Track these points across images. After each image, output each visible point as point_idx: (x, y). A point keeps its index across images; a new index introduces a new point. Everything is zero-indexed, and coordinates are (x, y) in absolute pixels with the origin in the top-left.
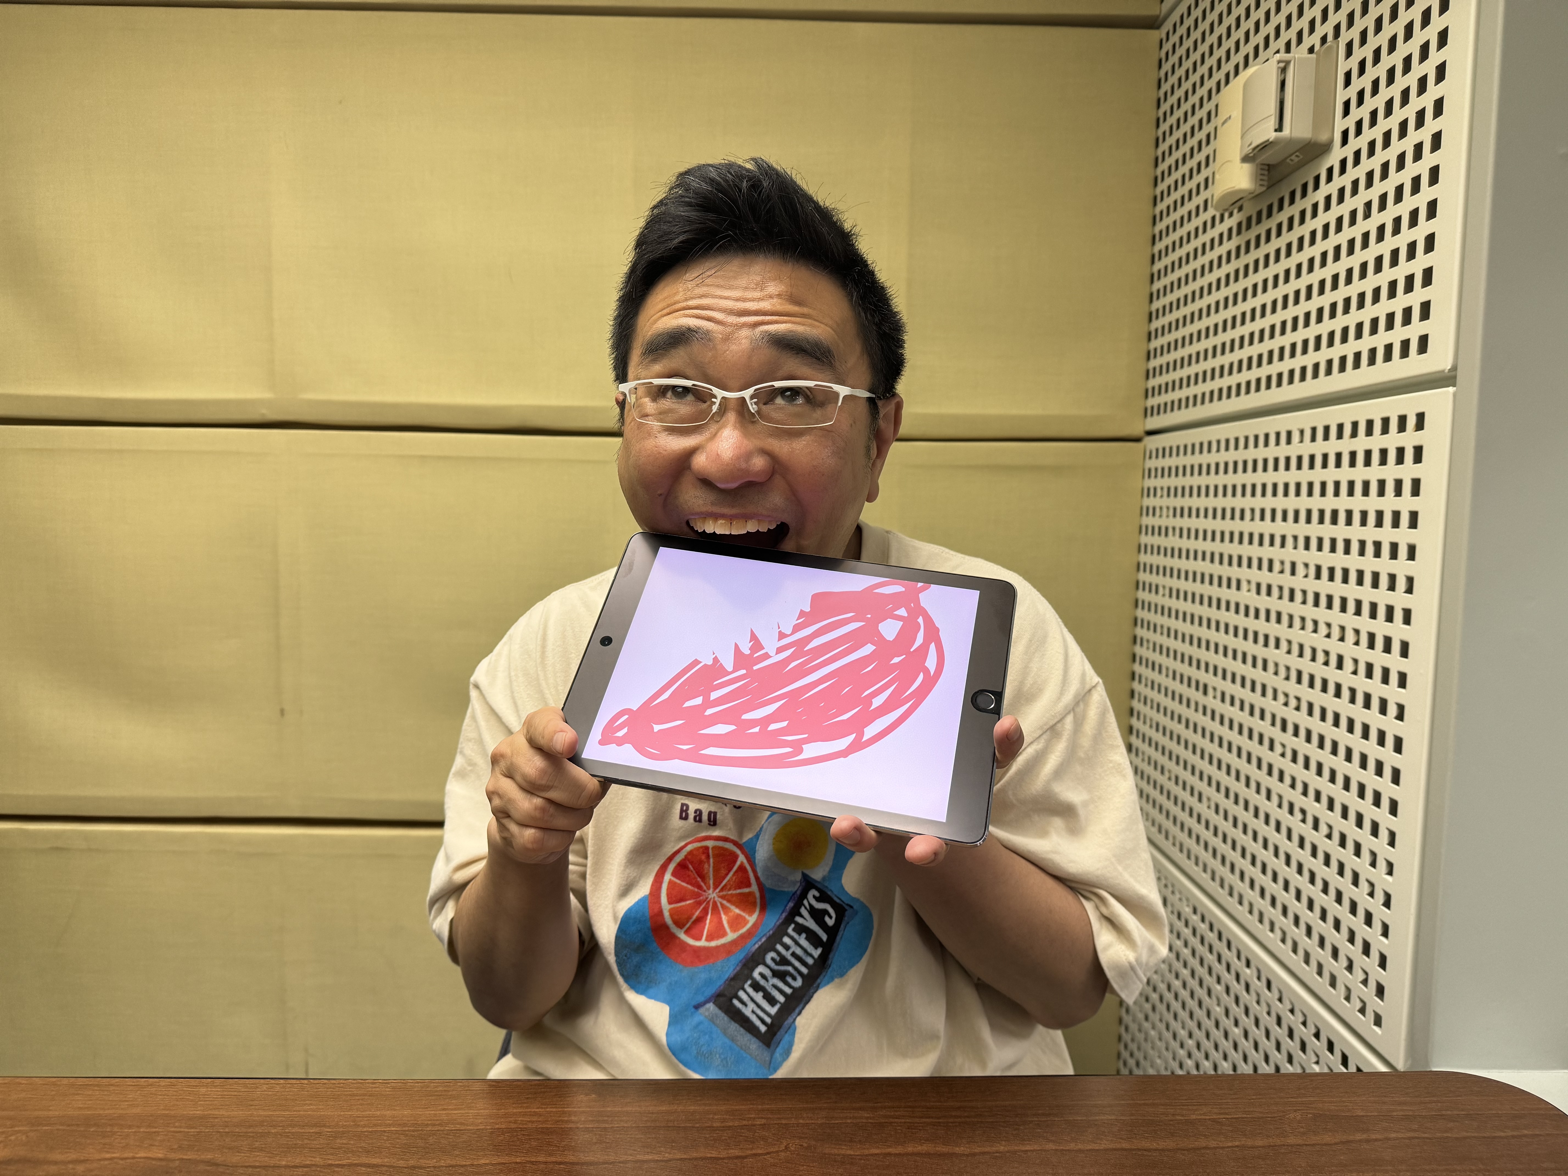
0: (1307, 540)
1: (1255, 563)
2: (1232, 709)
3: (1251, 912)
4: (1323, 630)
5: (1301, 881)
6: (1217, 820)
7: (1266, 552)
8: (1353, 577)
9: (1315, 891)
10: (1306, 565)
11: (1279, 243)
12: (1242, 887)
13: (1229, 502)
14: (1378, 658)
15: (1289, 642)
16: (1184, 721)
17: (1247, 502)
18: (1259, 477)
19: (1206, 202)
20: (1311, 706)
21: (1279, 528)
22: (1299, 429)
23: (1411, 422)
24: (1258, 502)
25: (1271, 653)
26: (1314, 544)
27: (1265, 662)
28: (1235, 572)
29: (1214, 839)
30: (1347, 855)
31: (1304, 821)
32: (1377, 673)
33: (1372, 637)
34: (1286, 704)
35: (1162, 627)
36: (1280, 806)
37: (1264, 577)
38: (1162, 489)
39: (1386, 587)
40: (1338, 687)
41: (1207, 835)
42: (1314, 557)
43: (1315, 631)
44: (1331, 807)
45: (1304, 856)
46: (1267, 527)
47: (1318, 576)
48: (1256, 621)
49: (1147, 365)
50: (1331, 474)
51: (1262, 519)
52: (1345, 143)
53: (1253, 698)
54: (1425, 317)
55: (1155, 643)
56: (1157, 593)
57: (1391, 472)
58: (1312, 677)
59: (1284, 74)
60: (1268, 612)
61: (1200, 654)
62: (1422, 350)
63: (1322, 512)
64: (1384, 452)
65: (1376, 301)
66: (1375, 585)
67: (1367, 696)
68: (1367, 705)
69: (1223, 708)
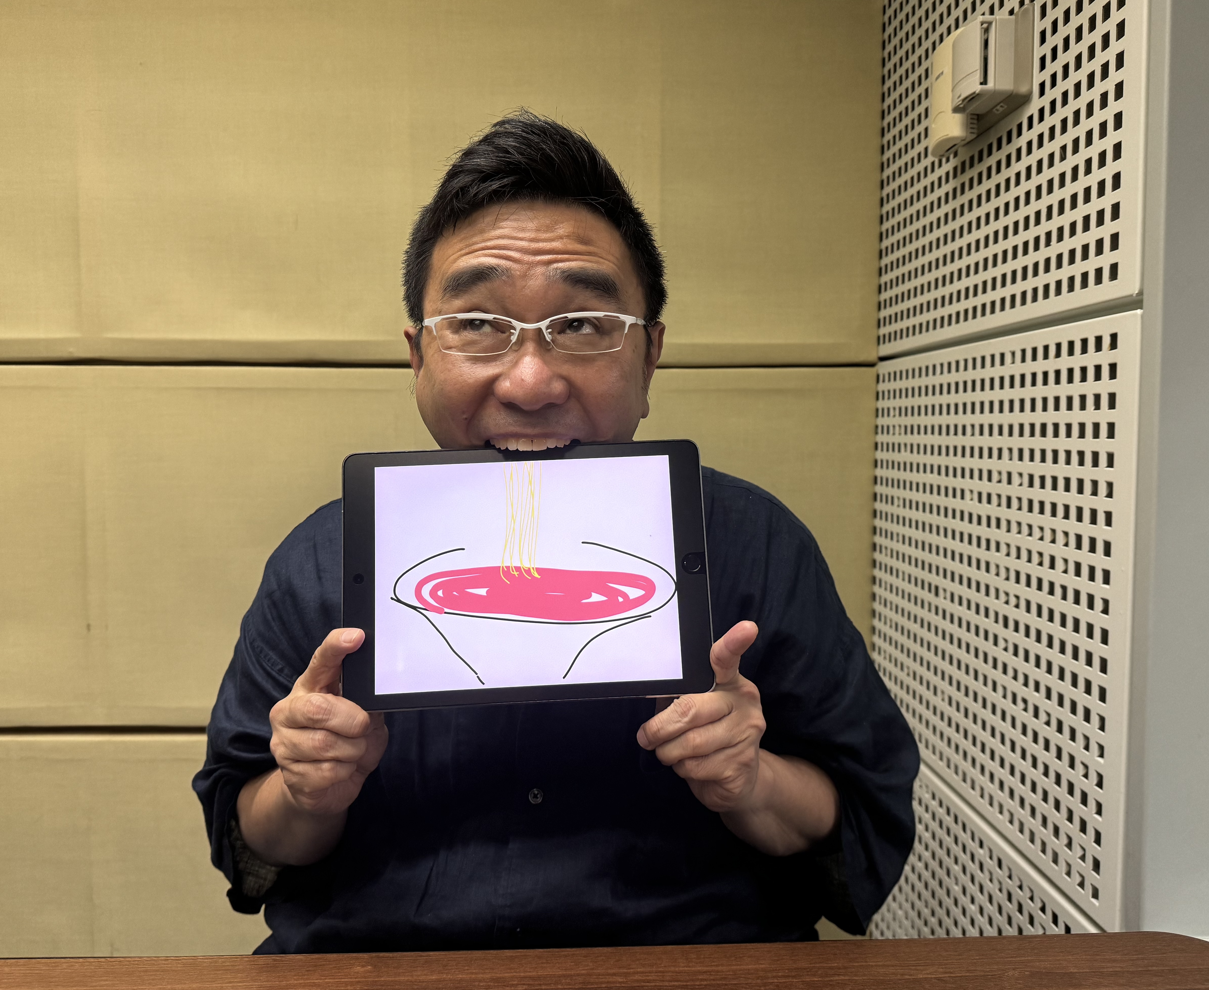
0: (1021, 451)
1: (976, 474)
2: (960, 608)
3: (982, 796)
4: (1037, 533)
5: (1024, 766)
6: (950, 711)
7: (986, 464)
8: (1061, 484)
9: (1036, 775)
10: (1021, 475)
11: (989, 184)
12: (974, 773)
13: (952, 419)
14: (1085, 557)
15: (1008, 545)
16: (919, 621)
17: (968, 419)
18: (978, 396)
19: (926, 149)
20: (1028, 603)
21: (996, 441)
22: (1010, 351)
23: (1106, 342)
24: (977, 419)
25: (993, 557)
26: (1026, 455)
27: (988, 564)
28: (958, 483)
29: (949, 729)
30: (1063, 740)
31: (1025, 710)
32: (1085, 571)
33: (1079, 538)
34: (1007, 603)
35: (898, 535)
36: (1005, 697)
37: (985, 487)
38: (894, 409)
39: (1090, 493)
40: (1052, 585)
41: (942, 726)
42: (1027, 467)
43: (1030, 535)
44: (1049, 696)
45: (1026, 742)
46: (985, 441)
47: (1031, 485)
48: (979, 527)
49: (879, 298)
50: (1039, 391)
51: (981, 433)
52: (1042, 93)
53: (979, 598)
54: (1114, 247)
55: (892, 550)
56: (893, 504)
57: (1090, 387)
58: (1028, 576)
59: (986, 34)
60: (989, 518)
61: (931, 558)
62: (1114, 277)
63: (1033, 426)
64: (1084, 369)
65: (1073, 233)
66: (1080, 491)
67: (1077, 593)
68: (1077, 601)
69: (953, 608)
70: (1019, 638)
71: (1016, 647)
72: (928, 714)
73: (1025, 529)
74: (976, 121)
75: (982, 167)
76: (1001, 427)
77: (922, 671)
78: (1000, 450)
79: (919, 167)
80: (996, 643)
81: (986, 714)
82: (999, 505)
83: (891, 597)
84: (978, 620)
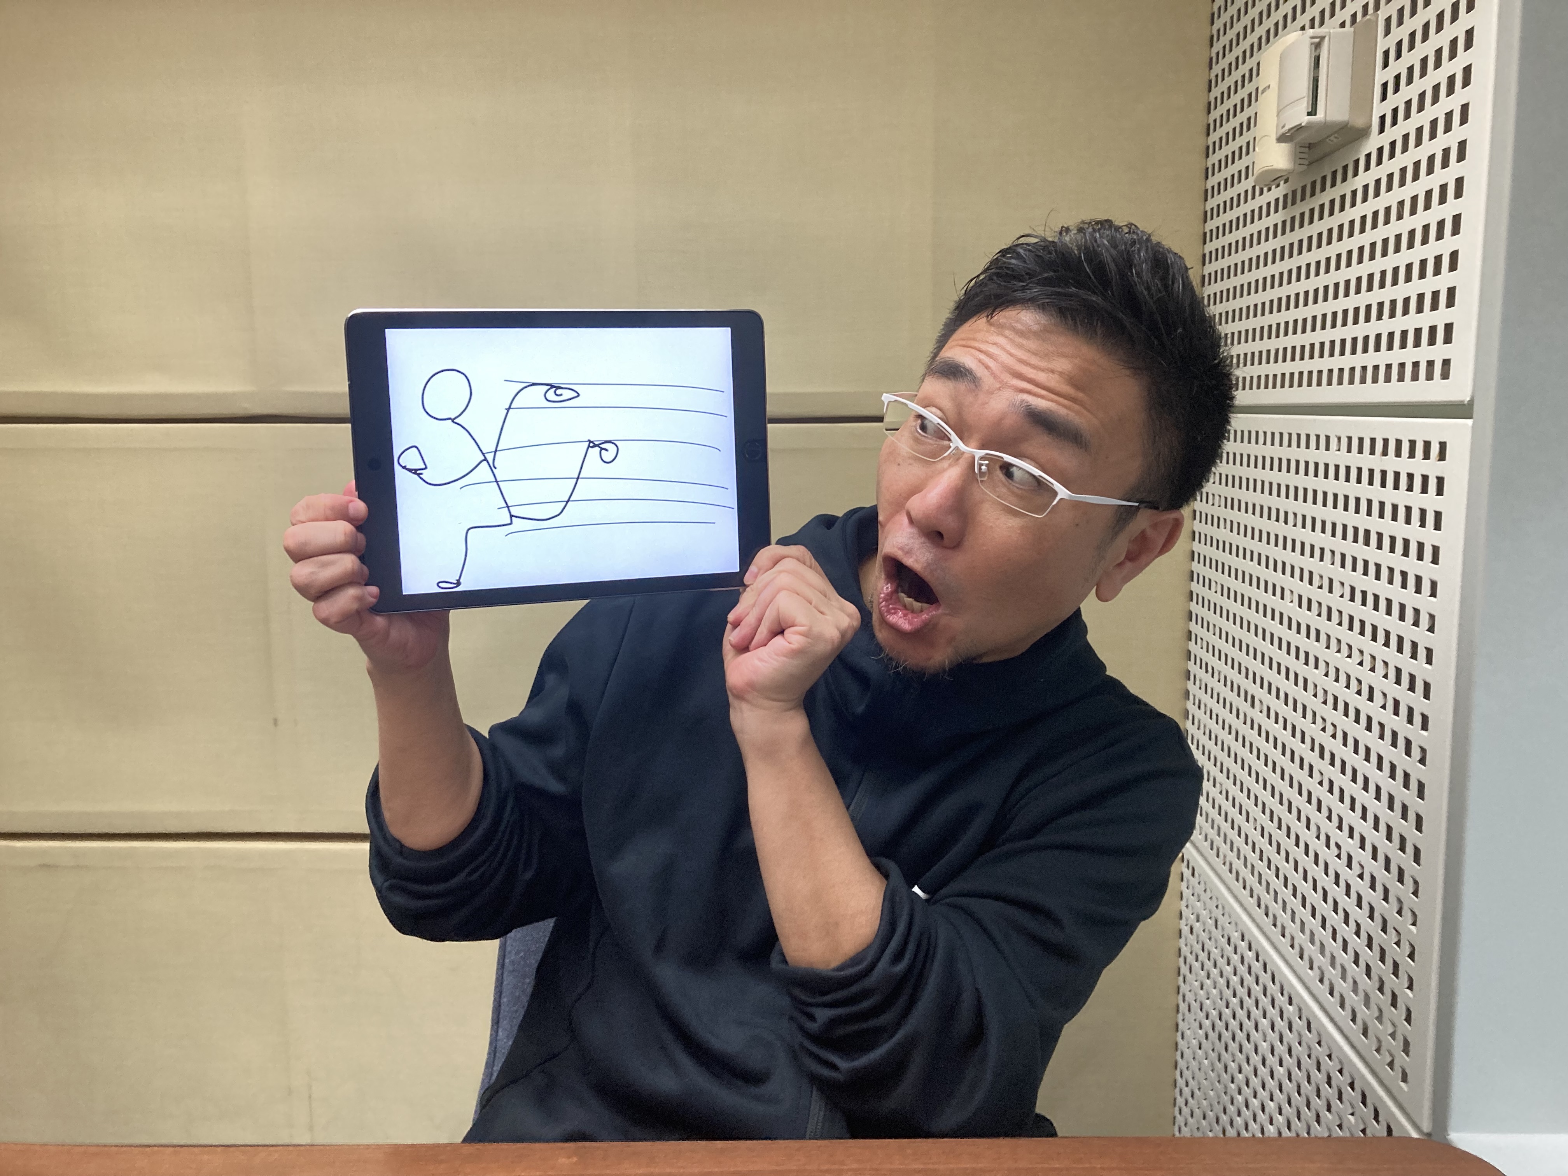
1: (1297, 573)
2: (1276, 726)
3: (1292, 946)
4: (1356, 656)
5: (1336, 920)
6: (1262, 843)
7: (1307, 563)
8: (1383, 605)
9: (1348, 933)
10: (1342, 584)
11: (1321, 226)
13: (1274, 502)
14: (1404, 696)
16: (1233, 733)
17: (1290, 505)
18: (1301, 481)
19: (1247, 169)
20: (1345, 735)
21: (1320, 539)
22: (1336, 436)
23: (1435, 450)
24: (1300, 508)
25: (1311, 673)
26: (1349, 562)
27: (1306, 681)
28: (1279, 579)
29: (1260, 864)
30: (1376, 899)
31: (1339, 856)
32: (1403, 710)
33: (1398, 671)
34: (1324, 730)
35: (1214, 626)
36: (1318, 837)
37: (1306, 590)
39: (1412, 622)
40: (1369, 719)
42: (1349, 577)
43: (1349, 656)
44: (1363, 846)
45: (1337, 893)
46: (1307, 536)
47: (1352, 599)
48: (1298, 636)
51: (1304, 527)
52: (1382, 130)
53: (1295, 718)
54: (1448, 340)
55: (1208, 643)
56: (1210, 589)
57: (1416, 500)
58: (1346, 705)
59: (1318, 51)
60: (1308, 627)
61: (1248, 661)
62: (1445, 375)
63: (1356, 530)
64: (1410, 476)
65: (1406, 312)
66: (1402, 618)
67: (1395, 734)
68: (1394, 744)
69: (1268, 724)
70: (1333, 773)
71: (1331, 783)
72: (1239, 842)
73: (1345, 650)
74: (1307, 150)
75: (1315, 203)
76: (1324, 523)
77: (1234, 791)
78: (1322, 550)
79: (1247, 185)
80: (1311, 776)
81: (1297, 853)
82: (1319, 615)
83: (1206, 699)
84: (1294, 744)
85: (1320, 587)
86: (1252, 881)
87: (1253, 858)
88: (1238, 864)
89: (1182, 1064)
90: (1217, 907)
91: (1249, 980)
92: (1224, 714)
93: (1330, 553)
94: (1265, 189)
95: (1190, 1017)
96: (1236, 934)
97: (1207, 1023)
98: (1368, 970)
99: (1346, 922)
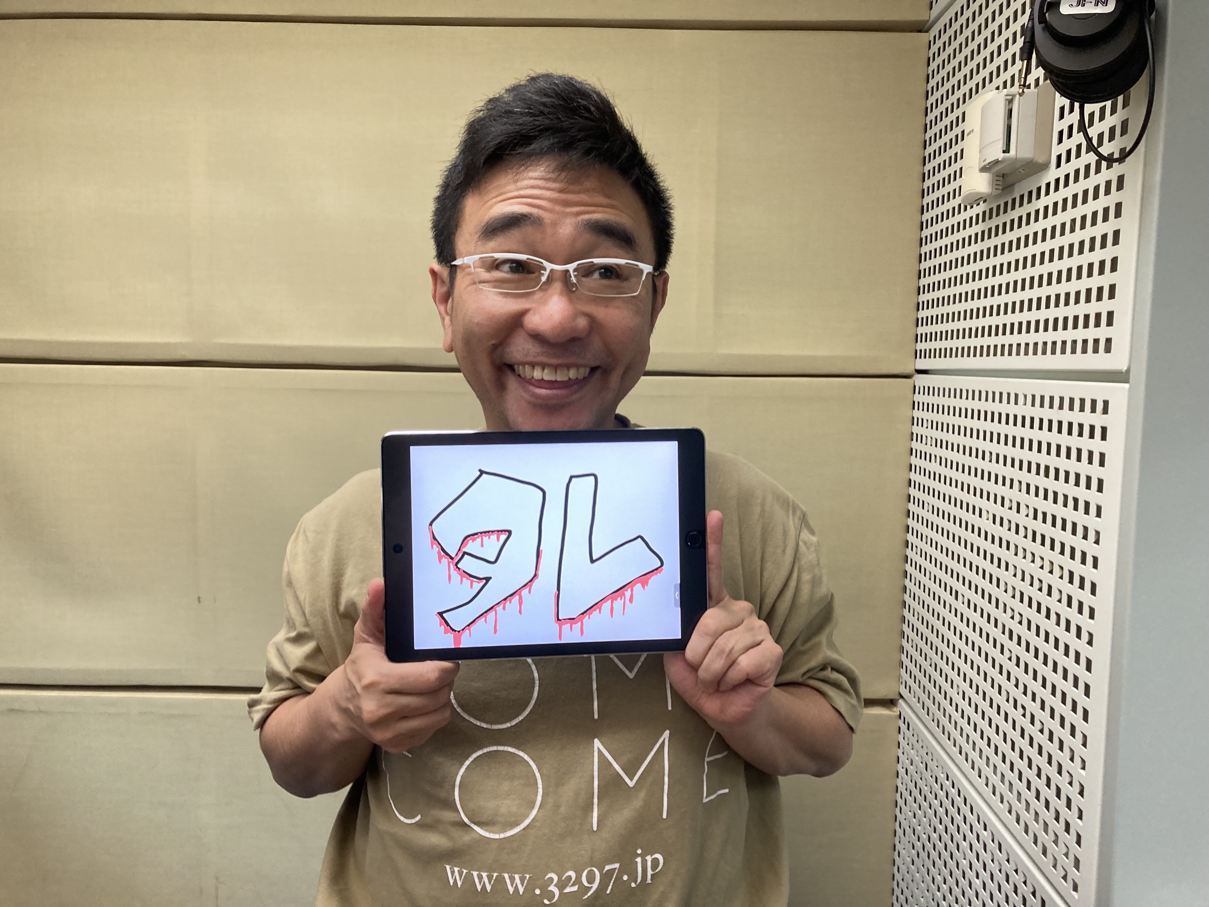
1: (992, 498)
2: (974, 614)
3: (987, 785)
4: (1038, 562)
6: (963, 705)
7: (1000, 490)
8: (1059, 523)
10: (1028, 507)
12: (980, 763)
13: (974, 443)
14: (1076, 592)
16: (940, 618)
17: (986, 446)
18: (996, 427)
19: (960, 187)
20: (1029, 622)
21: (1009, 472)
22: (1023, 394)
23: (1100, 406)
24: (994, 447)
25: (1003, 574)
26: (1033, 490)
27: (998, 580)
28: (978, 502)
29: (962, 720)
30: (1054, 749)
31: (1024, 715)
32: (1075, 604)
33: (1071, 574)
34: (1012, 618)
35: (925, 537)
36: (1008, 701)
37: (998, 510)
38: (926, 421)
39: (1081, 536)
40: (1048, 610)
42: (1033, 501)
43: (1033, 561)
44: (1043, 707)
45: (1024, 744)
46: (1000, 470)
47: (1035, 518)
49: (916, 315)
50: (1045, 436)
51: (997, 462)
52: (1058, 165)
53: (990, 608)
54: (1110, 323)
55: (921, 550)
56: (923, 508)
57: (1085, 443)
58: (1030, 599)
59: (1011, 105)
60: (1001, 539)
61: (953, 564)
62: (1108, 350)
63: (1038, 466)
64: (1081, 426)
65: (1077, 301)
66: (1074, 533)
67: (1068, 622)
68: (1068, 629)
69: (969, 613)
70: (1020, 651)
71: (1018, 659)
72: (945, 704)
73: (1029, 556)
74: (1001, 179)
75: (1006, 218)
76: (1013, 460)
77: (942, 664)
78: (1012, 481)
79: (954, 203)
80: (1002, 653)
81: (991, 713)
82: (1009, 530)
83: (919, 593)
84: (989, 628)
85: (1010, 508)
86: (955, 734)
87: (956, 716)
88: (944, 721)
89: (898, 877)
90: (927, 754)
91: (953, 811)
92: (934, 604)
93: (1018, 483)
94: (968, 207)
95: (904, 840)
96: (942, 775)
97: (919, 845)
98: (1047, 804)
99: (1030, 766)
